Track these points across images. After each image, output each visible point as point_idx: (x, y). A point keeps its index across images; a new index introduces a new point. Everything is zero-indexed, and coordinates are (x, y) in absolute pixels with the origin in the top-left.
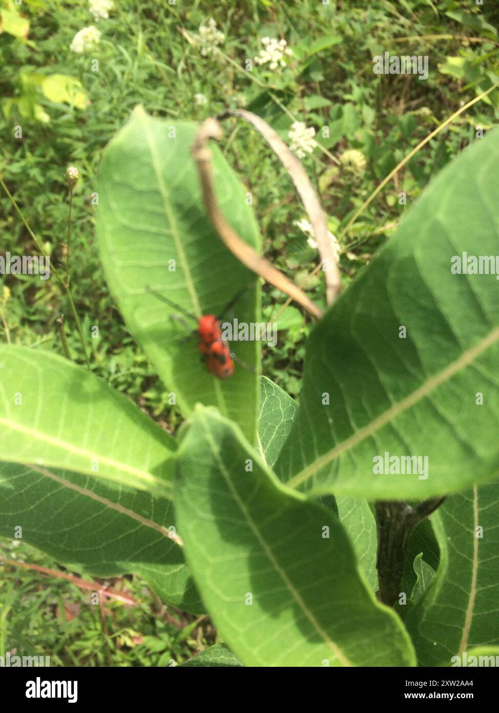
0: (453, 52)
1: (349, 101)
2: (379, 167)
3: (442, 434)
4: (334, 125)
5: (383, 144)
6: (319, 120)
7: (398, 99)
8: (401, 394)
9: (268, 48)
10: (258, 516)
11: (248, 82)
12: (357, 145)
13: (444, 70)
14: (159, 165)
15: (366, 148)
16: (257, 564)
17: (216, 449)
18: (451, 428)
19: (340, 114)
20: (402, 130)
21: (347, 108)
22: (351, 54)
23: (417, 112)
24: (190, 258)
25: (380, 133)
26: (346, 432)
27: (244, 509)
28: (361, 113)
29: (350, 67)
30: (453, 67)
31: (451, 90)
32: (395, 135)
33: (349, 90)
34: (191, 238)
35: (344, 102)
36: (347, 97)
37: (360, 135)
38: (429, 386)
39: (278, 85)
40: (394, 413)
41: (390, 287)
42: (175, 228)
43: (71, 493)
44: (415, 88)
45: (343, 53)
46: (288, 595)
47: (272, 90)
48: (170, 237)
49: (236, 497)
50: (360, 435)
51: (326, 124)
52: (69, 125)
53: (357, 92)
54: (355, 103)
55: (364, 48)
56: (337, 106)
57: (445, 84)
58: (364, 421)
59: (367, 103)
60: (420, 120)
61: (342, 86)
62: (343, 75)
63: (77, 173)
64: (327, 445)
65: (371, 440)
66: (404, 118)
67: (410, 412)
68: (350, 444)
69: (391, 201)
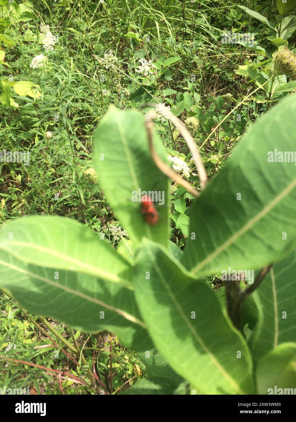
0: (241, 62)
1: (186, 90)
2: (205, 125)
3: (258, 244)
4: (179, 104)
5: (206, 113)
6: (171, 101)
7: (212, 88)
8: (237, 229)
9: (143, 64)
10: (174, 290)
11: (130, 82)
12: (192, 114)
13: (238, 72)
14: (122, 130)
15: (197, 116)
16: (174, 314)
17: (153, 258)
18: (262, 241)
19: (182, 98)
20: (216, 105)
21: (186, 94)
22: (185, 65)
23: (224, 96)
24: (136, 171)
25: (204, 107)
26: (211, 249)
27: (167, 287)
28: (193, 96)
29: (185, 72)
30: (242, 71)
31: (242, 83)
32: (213, 108)
33: (186, 85)
34: (137, 162)
35: (184, 91)
36: (185, 88)
37: (194, 109)
38: (250, 224)
39: (149, 84)
40: (235, 238)
41: (230, 180)
42: (130, 158)
43: (70, 294)
44: (222, 82)
45: (181, 65)
46: (188, 330)
47: (145, 86)
48: (127, 163)
49: (163, 281)
50: (219, 250)
51: (175, 103)
52: (30, 108)
53: (190, 86)
54: (189, 92)
55: (192, 61)
56: (180, 93)
57: (238, 79)
58: (220, 243)
59: (196, 91)
60: (226, 99)
61: (181, 82)
62: (182, 77)
63: (51, 135)
64: (202, 257)
65: (225, 252)
66: (217, 99)
67: (242, 237)
68: (214, 255)
69: (213, 144)
